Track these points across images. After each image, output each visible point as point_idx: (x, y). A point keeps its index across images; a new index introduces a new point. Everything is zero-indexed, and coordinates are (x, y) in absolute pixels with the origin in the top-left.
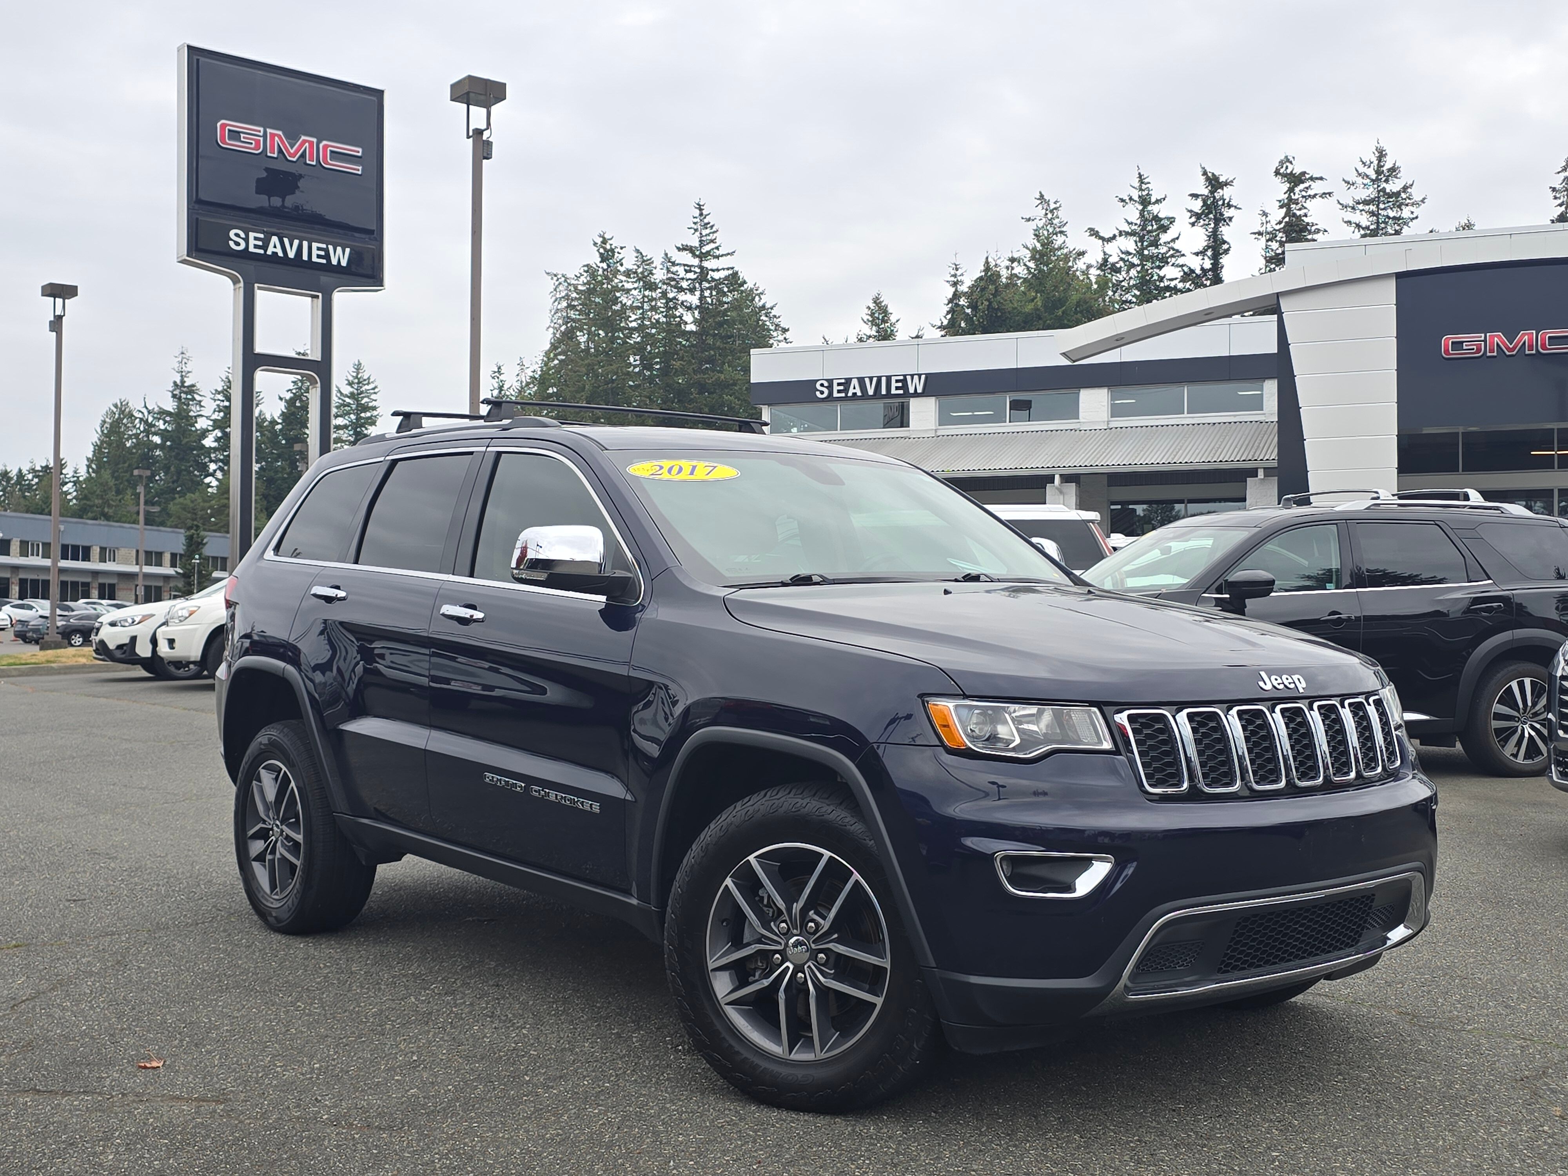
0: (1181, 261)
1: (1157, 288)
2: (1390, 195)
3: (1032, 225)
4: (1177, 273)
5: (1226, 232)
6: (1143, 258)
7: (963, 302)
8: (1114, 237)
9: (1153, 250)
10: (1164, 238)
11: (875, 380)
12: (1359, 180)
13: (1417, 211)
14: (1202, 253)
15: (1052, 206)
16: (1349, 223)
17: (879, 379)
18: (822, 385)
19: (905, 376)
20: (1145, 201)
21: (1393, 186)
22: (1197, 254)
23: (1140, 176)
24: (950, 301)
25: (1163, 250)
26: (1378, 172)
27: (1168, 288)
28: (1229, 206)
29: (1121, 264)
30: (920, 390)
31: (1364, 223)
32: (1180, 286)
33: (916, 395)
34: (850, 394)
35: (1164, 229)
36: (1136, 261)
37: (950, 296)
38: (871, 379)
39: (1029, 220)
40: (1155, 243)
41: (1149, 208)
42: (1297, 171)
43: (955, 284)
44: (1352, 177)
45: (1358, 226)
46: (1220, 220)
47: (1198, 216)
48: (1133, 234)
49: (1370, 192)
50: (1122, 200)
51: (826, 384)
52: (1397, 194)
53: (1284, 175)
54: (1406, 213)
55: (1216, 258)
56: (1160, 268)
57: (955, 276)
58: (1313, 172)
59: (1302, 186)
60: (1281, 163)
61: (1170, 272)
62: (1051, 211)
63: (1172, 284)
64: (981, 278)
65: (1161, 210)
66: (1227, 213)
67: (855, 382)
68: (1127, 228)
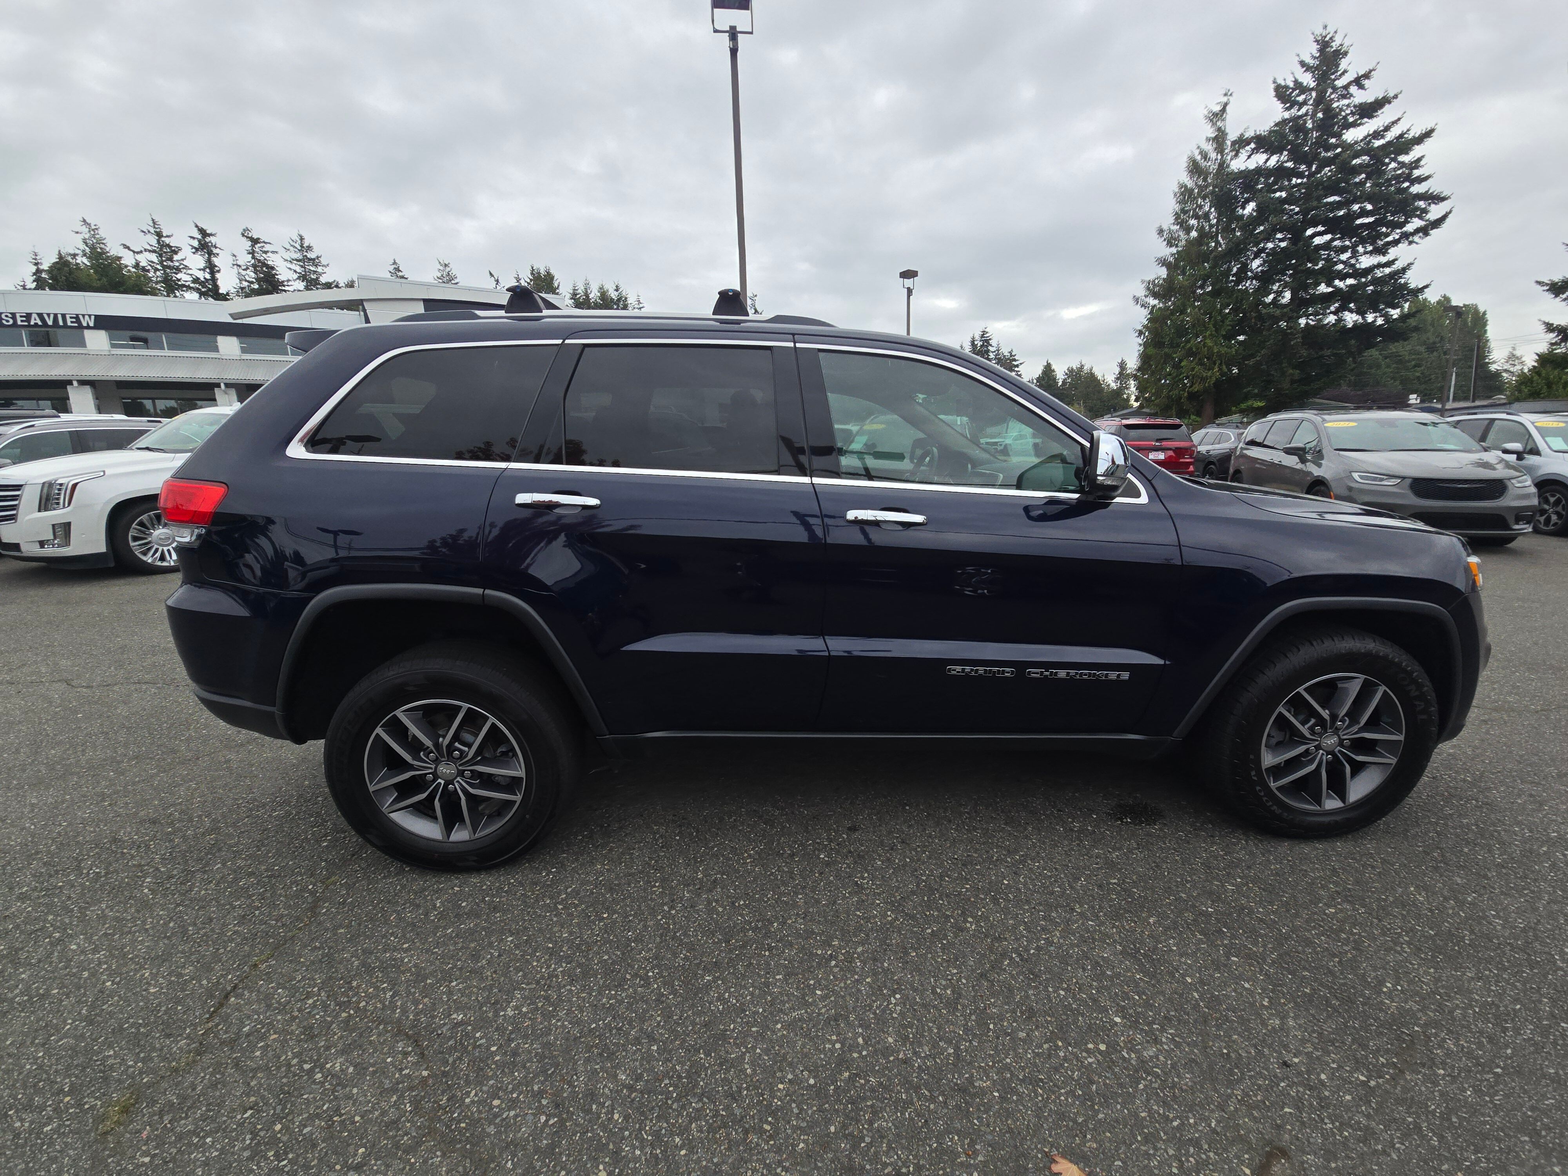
0: (189, 272)
1: (177, 284)
2: (310, 259)
3: (81, 237)
4: (189, 278)
5: (215, 260)
6: (164, 267)
7: (44, 275)
8: (141, 252)
9: (170, 263)
10: (176, 257)
11: (52, 316)
12: (292, 248)
13: (326, 270)
14: (204, 270)
15: (93, 227)
16: (290, 269)
17: (56, 315)
18: (7, 316)
19: (77, 315)
20: (159, 235)
21: (310, 255)
22: (200, 270)
23: (153, 220)
24: (34, 274)
25: (177, 264)
26: (302, 246)
27: (184, 286)
28: (216, 248)
29: (149, 267)
30: (92, 324)
31: (298, 271)
32: (192, 285)
33: (88, 327)
34: (32, 323)
35: (176, 253)
36: (159, 267)
37: (34, 271)
38: (49, 315)
39: (77, 233)
40: (171, 260)
41: (163, 239)
42: (255, 237)
43: (36, 264)
44: (288, 246)
45: (295, 271)
46: (210, 253)
47: (197, 249)
48: (154, 251)
49: (298, 256)
50: (143, 232)
51: (10, 315)
52: (314, 260)
53: (247, 237)
54: (320, 269)
55: (212, 273)
56: (176, 274)
57: (35, 259)
58: (263, 239)
59: (259, 245)
60: (244, 230)
61: (183, 277)
62: (94, 231)
63: (187, 284)
64: (57, 263)
65: (173, 242)
66: (215, 251)
67: (34, 316)
68: (150, 248)
